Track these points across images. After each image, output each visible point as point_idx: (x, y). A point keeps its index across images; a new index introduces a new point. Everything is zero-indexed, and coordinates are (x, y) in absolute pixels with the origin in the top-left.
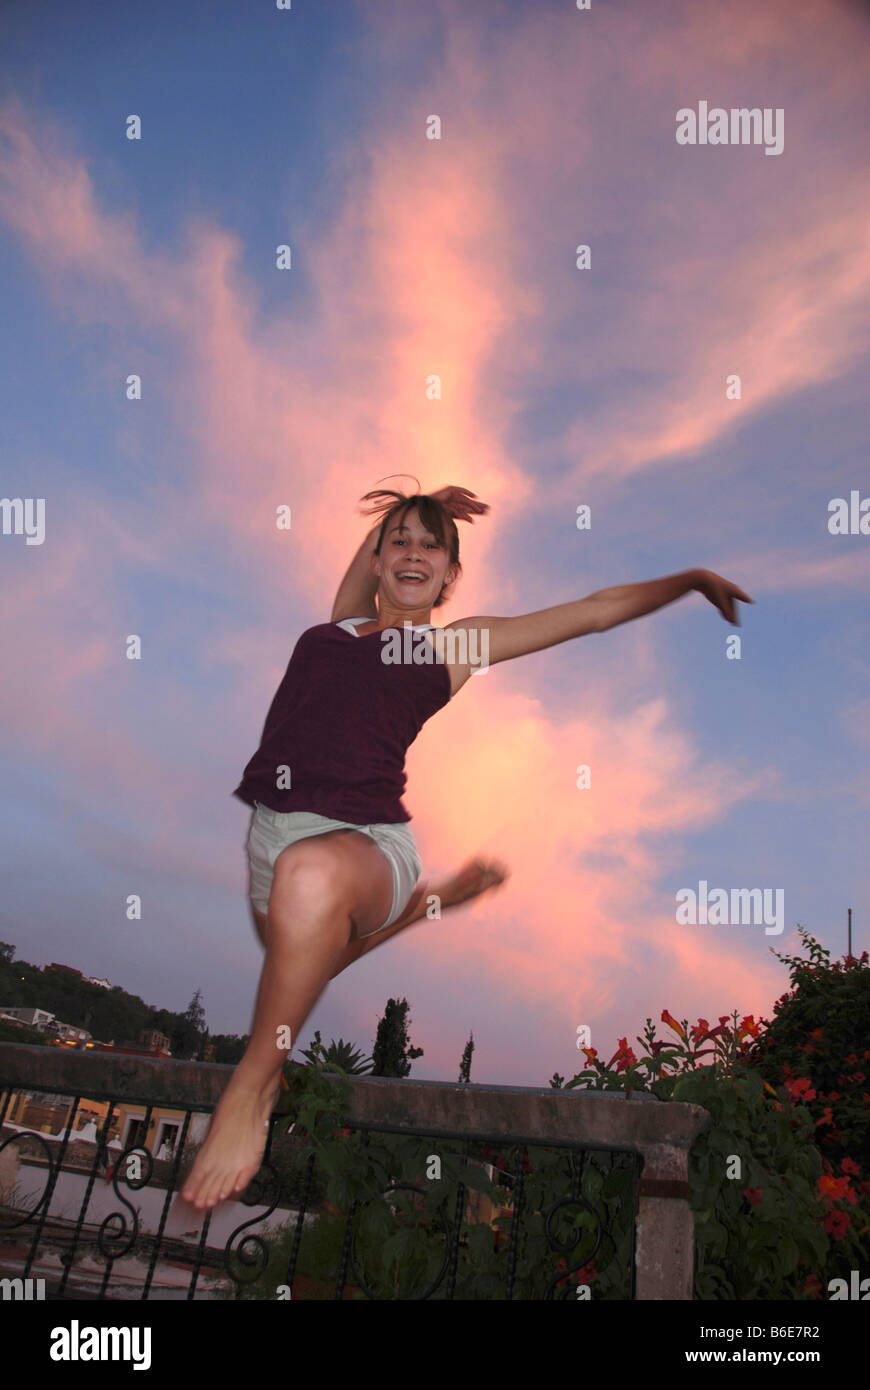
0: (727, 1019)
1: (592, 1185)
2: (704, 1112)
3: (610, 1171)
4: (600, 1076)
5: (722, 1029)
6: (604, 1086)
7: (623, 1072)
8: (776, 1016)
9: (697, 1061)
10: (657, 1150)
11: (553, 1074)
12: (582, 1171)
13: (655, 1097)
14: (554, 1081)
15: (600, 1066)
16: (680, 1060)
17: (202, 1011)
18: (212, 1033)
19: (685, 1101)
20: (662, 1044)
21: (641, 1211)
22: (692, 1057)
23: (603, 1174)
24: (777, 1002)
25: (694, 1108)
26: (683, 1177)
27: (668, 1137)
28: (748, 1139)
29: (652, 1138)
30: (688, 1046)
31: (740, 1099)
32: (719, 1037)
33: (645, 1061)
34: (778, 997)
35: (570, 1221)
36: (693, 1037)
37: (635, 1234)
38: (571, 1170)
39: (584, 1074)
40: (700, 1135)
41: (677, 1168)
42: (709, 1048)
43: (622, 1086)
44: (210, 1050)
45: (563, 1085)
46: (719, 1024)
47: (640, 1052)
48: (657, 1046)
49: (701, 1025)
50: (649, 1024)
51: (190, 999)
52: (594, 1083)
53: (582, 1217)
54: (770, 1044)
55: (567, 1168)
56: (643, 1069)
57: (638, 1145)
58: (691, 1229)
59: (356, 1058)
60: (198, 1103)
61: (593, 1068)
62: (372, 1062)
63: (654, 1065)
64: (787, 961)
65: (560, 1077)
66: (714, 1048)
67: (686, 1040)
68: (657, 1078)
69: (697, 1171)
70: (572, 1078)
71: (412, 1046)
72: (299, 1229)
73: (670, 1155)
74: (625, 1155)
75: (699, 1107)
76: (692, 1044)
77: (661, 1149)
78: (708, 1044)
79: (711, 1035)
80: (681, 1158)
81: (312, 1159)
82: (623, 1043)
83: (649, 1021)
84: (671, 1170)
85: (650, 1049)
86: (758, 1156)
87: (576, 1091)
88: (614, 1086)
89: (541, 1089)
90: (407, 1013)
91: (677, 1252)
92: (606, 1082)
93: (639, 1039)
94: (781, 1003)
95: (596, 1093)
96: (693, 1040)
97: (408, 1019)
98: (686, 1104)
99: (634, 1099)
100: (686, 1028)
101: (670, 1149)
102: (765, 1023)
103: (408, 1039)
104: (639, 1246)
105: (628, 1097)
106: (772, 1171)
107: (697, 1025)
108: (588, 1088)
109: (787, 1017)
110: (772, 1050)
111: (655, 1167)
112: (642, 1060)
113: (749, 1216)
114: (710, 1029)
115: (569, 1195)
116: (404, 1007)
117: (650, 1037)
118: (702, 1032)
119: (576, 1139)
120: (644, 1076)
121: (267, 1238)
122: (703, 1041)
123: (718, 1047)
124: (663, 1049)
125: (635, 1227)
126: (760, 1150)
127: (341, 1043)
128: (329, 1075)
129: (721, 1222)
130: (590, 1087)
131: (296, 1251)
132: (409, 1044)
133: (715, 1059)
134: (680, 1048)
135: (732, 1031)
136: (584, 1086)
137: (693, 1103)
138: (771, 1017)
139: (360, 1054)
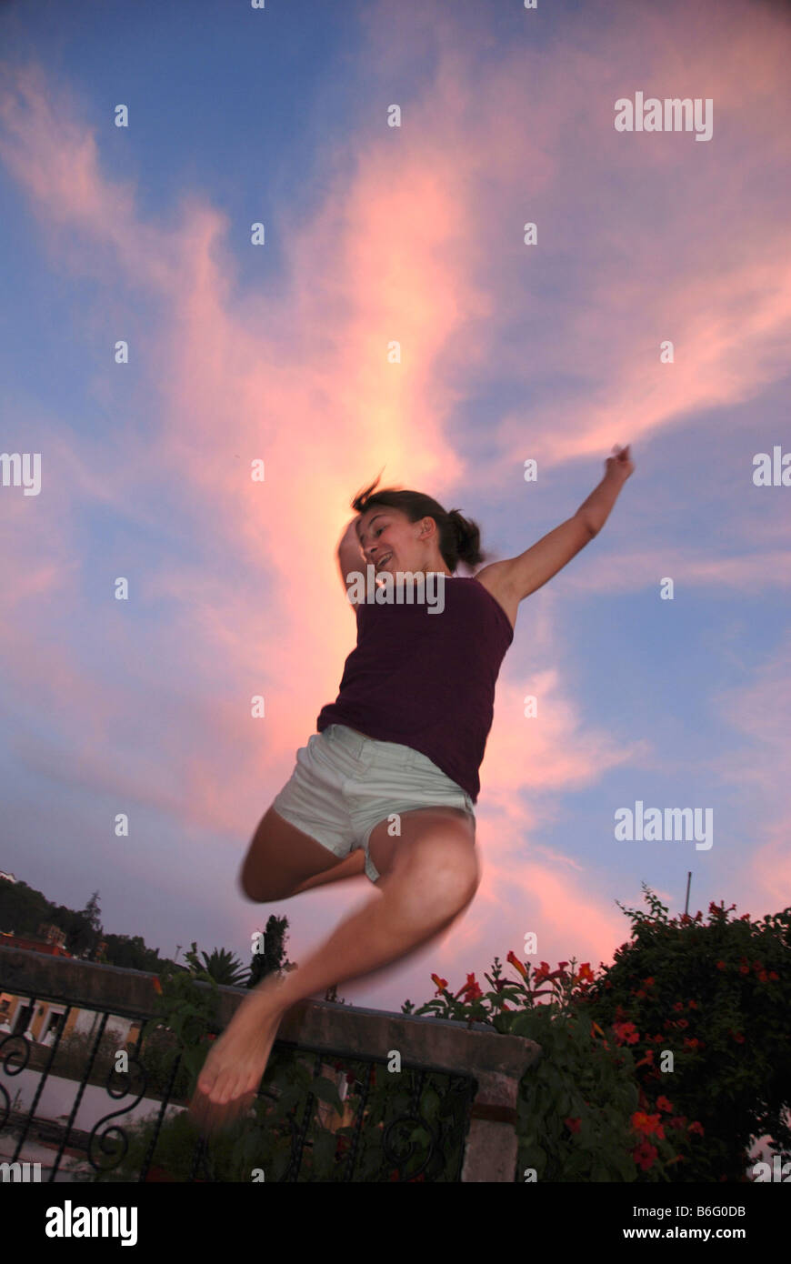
0: (566, 964)
1: (430, 1105)
2: (537, 1047)
3: (447, 1092)
4: (447, 1005)
5: (561, 974)
6: (451, 1015)
7: (469, 1004)
8: (615, 962)
9: (536, 1000)
10: (491, 1078)
11: (405, 1000)
12: (421, 1091)
13: (494, 1029)
14: (405, 1007)
15: (449, 996)
16: (521, 997)
17: (98, 911)
18: (107, 931)
19: (521, 1035)
20: (505, 982)
21: (471, 1130)
22: (532, 995)
23: (440, 1094)
24: (617, 950)
25: (528, 1042)
26: (512, 1104)
27: (501, 1066)
28: (575, 1074)
29: (489, 1067)
30: (528, 986)
31: (570, 1036)
32: (558, 980)
33: (490, 995)
34: (618, 946)
35: (406, 1136)
36: (534, 978)
37: (464, 1152)
38: (412, 1088)
39: (433, 1002)
40: (531, 1066)
41: (508, 1096)
42: (548, 989)
43: (467, 1016)
44: (102, 948)
45: (413, 1011)
46: (558, 968)
47: (486, 987)
48: (500, 984)
49: (542, 968)
50: (496, 962)
51: (89, 898)
52: (441, 1012)
53: (418, 1134)
54: (607, 987)
55: (409, 1087)
56: (486, 1003)
57: (475, 1071)
58: (514, 1151)
59: (235, 966)
60: (79, 998)
61: (442, 998)
62: (249, 971)
63: (497, 1000)
64: (630, 914)
65: (411, 1003)
66: (551, 990)
67: (527, 980)
68: (499, 1011)
69: (526, 1100)
70: (422, 1006)
71: (287, 960)
72: (159, 1123)
73: (502, 1083)
74: (462, 1079)
75: (533, 1042)
76: (532, 984)
77: (495, 1077)
78: (547, 985)
79: (551, 978)
80: (512, 1086)
81: (178, 1059)
82: (471, 977)
83: (497, 959)
84: (502, 1096)
85: (495, 986)
86: (582, 1089)
87: (424, 1018)
88: (459, 1017)
89: (392, 1013)
90: (286, 930)
91: (499, 1171)
92: (453, 1011)
93: (486, 975)
94: (621, 951)
95: (443, 1020)
96: (535, 980)
97: (286, 935)
98: (521, 1038)
99: (475, 1030)
100: (528, 969)
101: (502, 1078)
102: (605, 968)
103: (285, 953)
104: (466, 1164)
105: (469, 1028)
106: (592, 1105)
107: (539, 967)
108: (436, 1016)
109: (625, 965)
110: (609, 992)
111: (487, 1094)
112: (487, 995)
113: (568, 1143)
114: (551, 971)
115: (407, 1112)
116: (284, 923)
117: (496, 974)
118: (543, 974)
119: (419, 1061)
120: (488, 1009)
121: (129, 1130)
122: (543, 981)
123: (556, 989)
124: (506, 986)
125: (464, 1146)
126: (585, 1084)
127: (223, 951)
128: (201, 983)
129: (542, 1147)
130: (438, 1015)
131: (154, 1143)
132: (285, 958)
133: (552, 999)
134: (521, 986)
135: (569, 976)
136: (433, 1013)
137: (527, 1037)
138: (611, 963)
139: (238, 964)
